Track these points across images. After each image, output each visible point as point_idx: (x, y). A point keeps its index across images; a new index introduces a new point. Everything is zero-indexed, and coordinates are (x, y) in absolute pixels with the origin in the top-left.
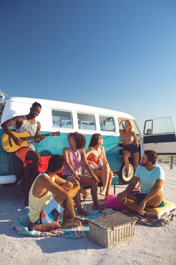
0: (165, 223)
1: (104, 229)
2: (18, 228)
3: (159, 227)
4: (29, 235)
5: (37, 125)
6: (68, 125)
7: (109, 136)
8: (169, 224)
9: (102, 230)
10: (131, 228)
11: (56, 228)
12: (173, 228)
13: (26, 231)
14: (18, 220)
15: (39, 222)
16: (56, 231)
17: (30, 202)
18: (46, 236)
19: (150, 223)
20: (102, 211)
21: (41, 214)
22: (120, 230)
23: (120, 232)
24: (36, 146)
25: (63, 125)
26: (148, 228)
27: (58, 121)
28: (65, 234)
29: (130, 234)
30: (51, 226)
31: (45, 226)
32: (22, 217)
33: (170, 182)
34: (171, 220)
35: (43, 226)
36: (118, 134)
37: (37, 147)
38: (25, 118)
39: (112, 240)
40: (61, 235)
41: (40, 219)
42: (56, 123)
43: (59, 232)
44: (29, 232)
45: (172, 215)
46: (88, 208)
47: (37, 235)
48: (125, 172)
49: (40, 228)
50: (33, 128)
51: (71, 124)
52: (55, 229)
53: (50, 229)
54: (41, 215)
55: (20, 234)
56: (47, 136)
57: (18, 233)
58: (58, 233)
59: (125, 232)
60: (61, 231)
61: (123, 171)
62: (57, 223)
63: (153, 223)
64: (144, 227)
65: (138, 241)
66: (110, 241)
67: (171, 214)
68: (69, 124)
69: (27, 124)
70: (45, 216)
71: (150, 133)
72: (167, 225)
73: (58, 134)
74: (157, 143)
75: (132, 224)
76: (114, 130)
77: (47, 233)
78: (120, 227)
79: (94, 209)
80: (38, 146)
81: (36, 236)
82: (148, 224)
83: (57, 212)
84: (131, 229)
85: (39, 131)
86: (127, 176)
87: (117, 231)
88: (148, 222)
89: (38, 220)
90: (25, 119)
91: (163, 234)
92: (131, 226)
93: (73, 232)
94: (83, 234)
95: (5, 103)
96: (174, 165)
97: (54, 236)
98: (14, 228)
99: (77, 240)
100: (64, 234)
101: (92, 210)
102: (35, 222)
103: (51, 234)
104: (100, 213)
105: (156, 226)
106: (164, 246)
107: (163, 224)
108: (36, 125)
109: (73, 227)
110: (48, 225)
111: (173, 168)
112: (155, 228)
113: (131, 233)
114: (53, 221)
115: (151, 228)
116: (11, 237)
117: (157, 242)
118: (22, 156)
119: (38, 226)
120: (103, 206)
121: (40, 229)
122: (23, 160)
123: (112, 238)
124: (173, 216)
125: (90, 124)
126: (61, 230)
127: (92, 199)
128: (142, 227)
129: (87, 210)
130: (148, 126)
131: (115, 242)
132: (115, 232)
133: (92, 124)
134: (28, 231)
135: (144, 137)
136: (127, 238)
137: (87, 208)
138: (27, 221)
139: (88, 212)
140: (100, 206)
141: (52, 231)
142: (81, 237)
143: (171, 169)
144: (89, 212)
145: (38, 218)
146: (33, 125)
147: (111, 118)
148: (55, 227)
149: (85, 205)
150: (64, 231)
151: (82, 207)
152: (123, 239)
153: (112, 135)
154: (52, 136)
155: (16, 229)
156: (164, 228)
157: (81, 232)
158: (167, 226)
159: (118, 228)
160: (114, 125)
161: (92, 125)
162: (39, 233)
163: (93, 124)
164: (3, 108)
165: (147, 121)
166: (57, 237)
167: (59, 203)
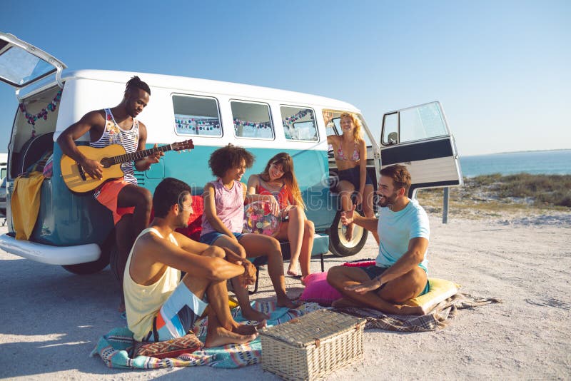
0: (436, 324)
1: (299, 345)
2: (106, 353)
3: (421, 331)
4: (129, 366)
5: (138, 129)
6: (211, 129)
7: (305, 151)
8: (445, 325)
9: (292, 347)
10: (355, 337)
11: (192, 348)
12: (454, 332)
13: (123, 358)
14: (105, 337)
15: (152, 338)
16: (193, 356)
17: (128, 297)
18: (169, 366)
19: (401, 325)
20: (296, 310)
21: (155, 319)
22: (334, 344)
23: (334, 349)
24: (140, 177)
25: (201, 128)
26: (399, 336)
27: (190, 122)
28: (213, 360)
29: (355, 352)
30: (180, 345)
31: (165, 346)
32: (114, 330)
33: (442, 247)
34: (449, 317)
35: (162, 346)
36: (324, 146)
37: (143, 179)
38: (109, 116)
39: (317, 367)
40: (204, 363)
41: (155, 332)
42: (184, 126)
43: (200, 356)
44: (129, 361)
45: (450, 308)
46: (265, 306)
47: (150, 366)
48: (345, 230)
49: (157, 350)
50: (130, 137)
51: (218, 127)
52: (191, 352)
53: (177, 351)
54: (157, 322)
55: (111, 368)
56: (165, 150)
57: (106, 365)
58: (197, 358)
59: (345, 347)
60: (205, 355)
61: (339, 227)
62: (194, 338)
63: (409, 324)
64: (390, 334)
65: (377, 363)
66: (312, 371)
67: (449, 304)
68: (215, 127)
69: (113, 130)
70: (164, 323)
71: (394, 141)
72: (440, 327)
73: (189, 145)
74: (412, 162)
75: (357, 329)
76: (316, 137)
77: (172, 361)
78: (333, 339)
79: (278, 306)
80: (144, 177)
81: (146, 367)
82: (398, 327)
83: (192, 312)
84: (355, 341)
85: (143, 144)
86: (348, 237)
87: (328, 347)
88: (397, 324)
89: (150, 333)
90: (110, 119)
91: (431, 345)
92: (355, 334)
93: (232, 355)
94: (253, 356)
95: (64, 83)
96: (449, 215)
97: (187, 366)
98: (97, 355)
99: (241, 370)
100: (209, 360)
101: (274, 310)
102: (143, 339)
103: (181, 362)
104: (291, 315)
105: (417, 331)
106: (433, 370)
107: (432, 326)
108: (136, 131)
109: (230, 345)
110: (174, 344)
111: (448, 221)
112: (413, 336)
113: (355, 349)
114: (184, 333)
115: (405, 335)
116: (91, 374)
117: (419, 362)
118: (109, 200)
119: (151, 347)
120: (297, 299)
121: (157, 353)
122: (113, 207)
123: (317, 364)
124: (452, 309)
125: (261, 126)
126: (203, 352)
127: (273, 288)
128: (385, 334)
129: (263, 308)
130: (391, 127)
131: (323, 373)
132: (322, 349)
133: (266, 125)
134: (129, 359)
135: (383, 152)
136: (349, 361)
137: (262, 305)
138: (126, 338)
139: (265, 312)
140: (291, 300)
141: (183, 355)
142: (249, 364)
143: (443, 223)
144: (267, 312)
145: (149, 328)
146: (128, 132)
147: (307, 110)
148: (188, 347)
149: (257, 300)
150: (210, 354)
151: (251, 304)
152: (340, 364)
153: (313, 149)
154: (176, 150)
155: (101, 358)
156: (432, 333)
157: (248, 353)
158: (439, 329)
159: (329, 340)
160: (314, 126)
161: (265, 128)
162: (154, 361)
163: (268, 124)
164: (60, 95)
165: (387, 117)
166: (193, 368)
167: (194, 292)
